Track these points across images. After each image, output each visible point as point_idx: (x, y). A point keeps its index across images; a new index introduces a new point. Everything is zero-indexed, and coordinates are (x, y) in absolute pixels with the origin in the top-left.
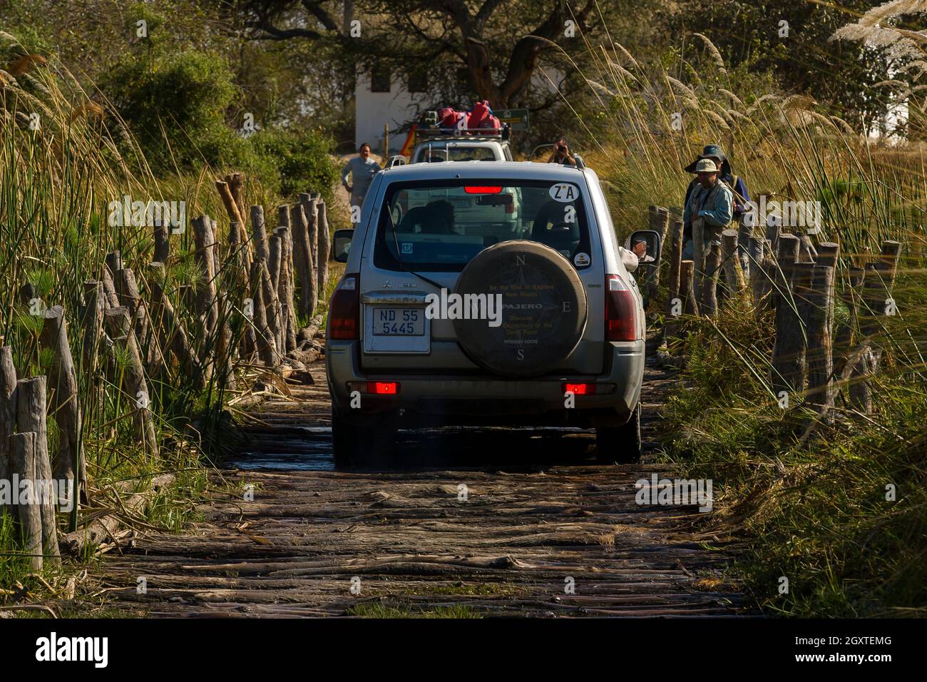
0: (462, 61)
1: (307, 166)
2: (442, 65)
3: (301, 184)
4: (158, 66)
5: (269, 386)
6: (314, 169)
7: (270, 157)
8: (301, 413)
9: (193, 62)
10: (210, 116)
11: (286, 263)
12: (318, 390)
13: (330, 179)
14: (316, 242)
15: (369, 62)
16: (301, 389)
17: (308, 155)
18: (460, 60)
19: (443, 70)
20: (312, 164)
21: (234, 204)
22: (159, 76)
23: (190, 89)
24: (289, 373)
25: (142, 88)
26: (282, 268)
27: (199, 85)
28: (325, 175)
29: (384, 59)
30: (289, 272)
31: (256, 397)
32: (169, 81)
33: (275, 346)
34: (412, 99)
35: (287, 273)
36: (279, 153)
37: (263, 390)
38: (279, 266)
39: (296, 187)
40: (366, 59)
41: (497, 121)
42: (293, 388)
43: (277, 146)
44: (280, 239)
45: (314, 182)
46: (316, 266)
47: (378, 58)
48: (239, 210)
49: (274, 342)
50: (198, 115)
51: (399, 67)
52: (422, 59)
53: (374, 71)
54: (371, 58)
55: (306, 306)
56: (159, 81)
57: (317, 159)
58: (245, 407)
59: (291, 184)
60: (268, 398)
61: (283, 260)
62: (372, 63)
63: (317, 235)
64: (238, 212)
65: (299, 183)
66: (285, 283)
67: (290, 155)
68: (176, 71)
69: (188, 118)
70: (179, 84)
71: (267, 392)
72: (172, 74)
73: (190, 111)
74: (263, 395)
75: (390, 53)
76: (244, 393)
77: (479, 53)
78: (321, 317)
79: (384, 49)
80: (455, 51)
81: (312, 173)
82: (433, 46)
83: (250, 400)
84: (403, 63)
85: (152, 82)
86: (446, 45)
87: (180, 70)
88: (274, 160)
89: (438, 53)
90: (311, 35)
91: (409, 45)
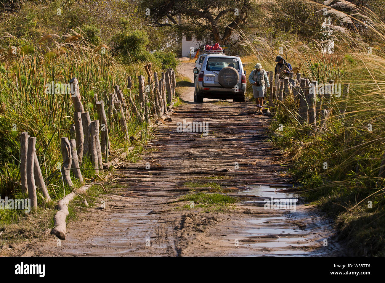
1: (169, 61)
4: (128, 34)
5: (160, 122)
8: (169, 129)
9: (137, 33)
10: (142, 48)
12: (173, 123)
14: (172, 82)
15: (186, 33)
16: (168, 123)
17: (169, 58)
18: (211, 31)
19: (206, 34)
21: (149, 72)
22: (128, 37)
23: (137, 40)
24: (165, 118)
26: (163, 90)
27: (139, 39)
28: (174, 64)
29: (190, 32)
30: (165, 90)
31: (156, 125)
32: (131, 38)
34: (198, 42)
36: (161, 58)
41: (221, 48)
42: (166, 122)
43: (161, 56)
44: (162, 81)
45: (171, 66)
46: (172, 88)
47: (188, 31)
49: (161, 110)
50: (139, 48)
52: (200, 31)
53: (187, 35)
54: (186, 31)
55: (169, 100)
57: (172, 59)
58: (153, 128)
59: (165, 66)
60: (159, 125)
61: (163, 87)
63: (172, 80)
64: (150, 74)
65: (167, 66)
66: (164, 93)
67: (164, 58)
69: (136, 48)
70: (134, 39)
71: (159, 124)
72: (132, 36)
73: (137, 46)
75: (191, 30)
76: (153, 124)
77: (216, 30)
78: (174, 103)
79: (190, 29)
80: (209, 29)
81: (170, 63)
82: (203, 28)
83: (154, 126)
84: (195, 33)
85: (126, 39)
86: (207, 27)
87: (134, 35)
88: (160, 60)
89: (205, 30)
90: (170, 25)
91: (197, 27)
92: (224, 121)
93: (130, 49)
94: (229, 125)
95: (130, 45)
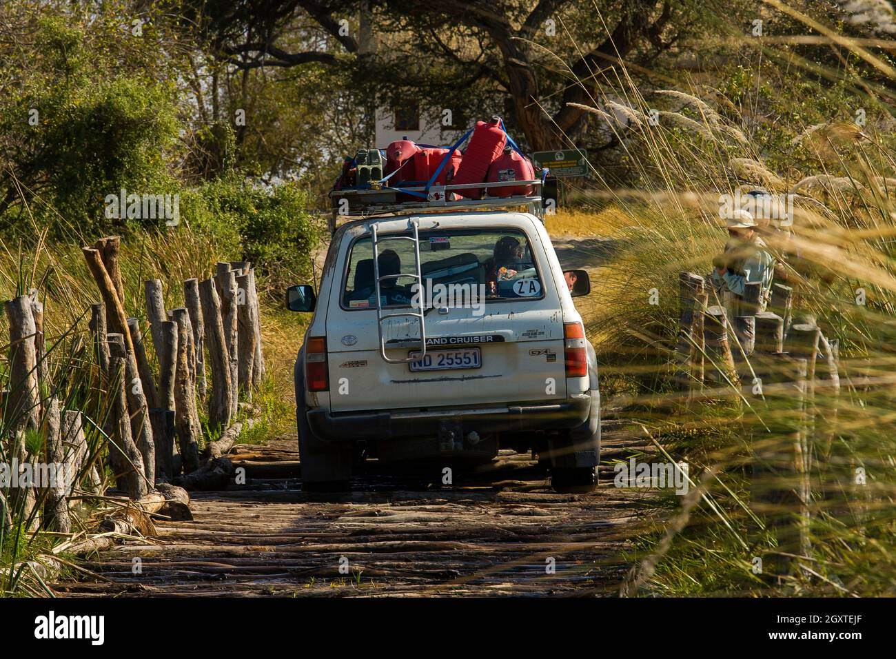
0: (505, 89)
1: (277, 225)
2: (479, 95)
3: (269, 250)
4: (82, 97)
5: (123, 524)
6: (287, 230)
7: (228, 215)
8: (160, 561)
9: (125, 91)
10: (148, 161)
11: (185, 356)
12: (195, 528)
13: (307, 243)
14: (235, 326)
15: (386, 93)
16: (173, 526)
17: (279, 212)
18: (501, 88)
19: (481, 101)
20: (284, 223)
21: (108, 279)
22: (82, 110)
23: (123, 127)
24: (160, 505)
25: (59, 127)
26: (179, 363)
27: (133, 121)
28: (302, 237)
29: (405, 89)
30: (190, 367)
31: (100, 540)
32: (95, 117)
33: (142, 469)
34: (441, 139)
35: (187, 369)
36: (240, 210)
37: (113, 529)
38: (175, 359)
39: (264, 253)
40: (382, 88)
41: (527, 165)
42: (162, 525)
43: (238, 201)
44: (176, 324)
45: (286, 247)
46: (236, 357)
47: (396, 88)
48: (115, 286)
49: (141, 463)
50: (134, 160)
51: (424, 98)
52: (452, 87)
53: (393, 104)
54: (388, 87)
55: (220, 411)
56: (81, 118)
57: (290, 216)
58: (81, 556)
59: (257, 250)
60: (120, 541)
61: (180, 352)
62: (390, 94)
63: (236, 318)
65: (267, 249)
66: (184, 382)
67: (256, 212)
68: (104, 104)
69: (121, 166)
70: (108, 121)
71: (119, 531)
72: (99, 108)
73: (122, 156)
74: (111, 537)
75: (411, 81)
76: (75, 536)
77: (525, 79)
78: (239, 426)
79: (404, 75)
80: (496, 77)
81: (284, 235)
82: (467, 70)
83: (89, 545)
84: (429, 94)
85: (71, 121)
86: (482, 70)
87: (109, 104)
88: (232, 217)
89: (473, 80)
90: (327, 58)
91: (438, 67)
92: (448, 519)
93: (90, 166)
94: (460, 538)
95: (91, 148)
